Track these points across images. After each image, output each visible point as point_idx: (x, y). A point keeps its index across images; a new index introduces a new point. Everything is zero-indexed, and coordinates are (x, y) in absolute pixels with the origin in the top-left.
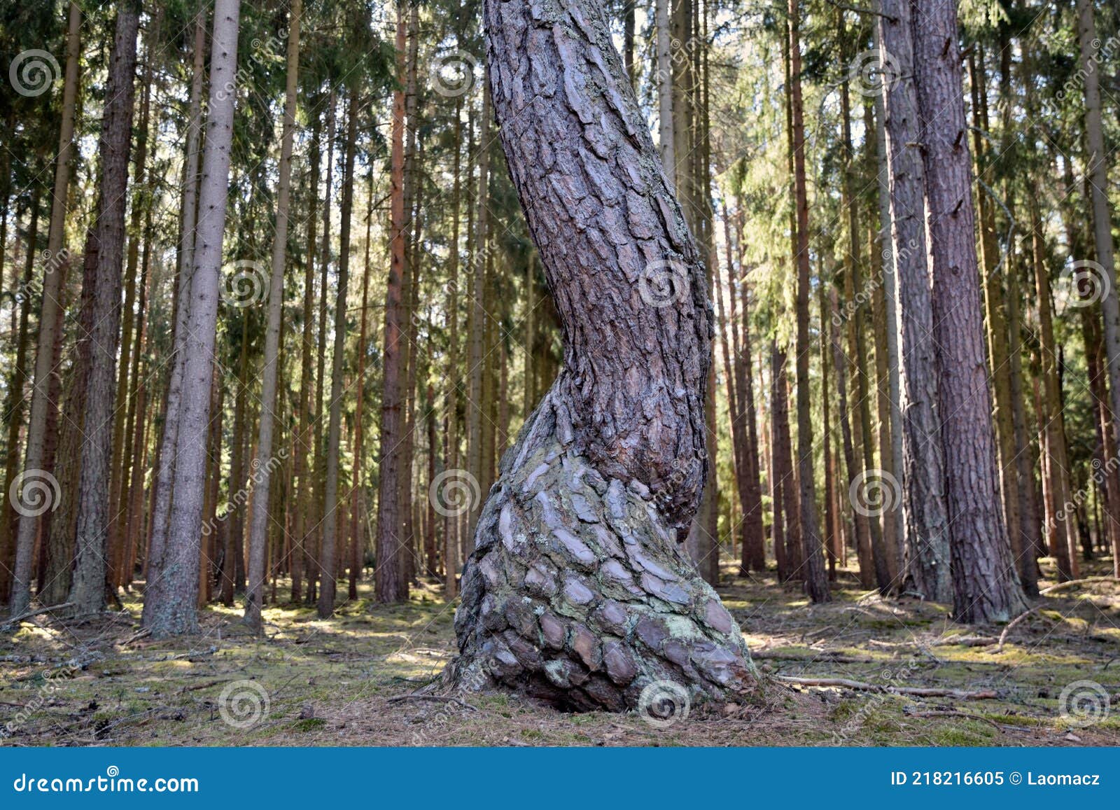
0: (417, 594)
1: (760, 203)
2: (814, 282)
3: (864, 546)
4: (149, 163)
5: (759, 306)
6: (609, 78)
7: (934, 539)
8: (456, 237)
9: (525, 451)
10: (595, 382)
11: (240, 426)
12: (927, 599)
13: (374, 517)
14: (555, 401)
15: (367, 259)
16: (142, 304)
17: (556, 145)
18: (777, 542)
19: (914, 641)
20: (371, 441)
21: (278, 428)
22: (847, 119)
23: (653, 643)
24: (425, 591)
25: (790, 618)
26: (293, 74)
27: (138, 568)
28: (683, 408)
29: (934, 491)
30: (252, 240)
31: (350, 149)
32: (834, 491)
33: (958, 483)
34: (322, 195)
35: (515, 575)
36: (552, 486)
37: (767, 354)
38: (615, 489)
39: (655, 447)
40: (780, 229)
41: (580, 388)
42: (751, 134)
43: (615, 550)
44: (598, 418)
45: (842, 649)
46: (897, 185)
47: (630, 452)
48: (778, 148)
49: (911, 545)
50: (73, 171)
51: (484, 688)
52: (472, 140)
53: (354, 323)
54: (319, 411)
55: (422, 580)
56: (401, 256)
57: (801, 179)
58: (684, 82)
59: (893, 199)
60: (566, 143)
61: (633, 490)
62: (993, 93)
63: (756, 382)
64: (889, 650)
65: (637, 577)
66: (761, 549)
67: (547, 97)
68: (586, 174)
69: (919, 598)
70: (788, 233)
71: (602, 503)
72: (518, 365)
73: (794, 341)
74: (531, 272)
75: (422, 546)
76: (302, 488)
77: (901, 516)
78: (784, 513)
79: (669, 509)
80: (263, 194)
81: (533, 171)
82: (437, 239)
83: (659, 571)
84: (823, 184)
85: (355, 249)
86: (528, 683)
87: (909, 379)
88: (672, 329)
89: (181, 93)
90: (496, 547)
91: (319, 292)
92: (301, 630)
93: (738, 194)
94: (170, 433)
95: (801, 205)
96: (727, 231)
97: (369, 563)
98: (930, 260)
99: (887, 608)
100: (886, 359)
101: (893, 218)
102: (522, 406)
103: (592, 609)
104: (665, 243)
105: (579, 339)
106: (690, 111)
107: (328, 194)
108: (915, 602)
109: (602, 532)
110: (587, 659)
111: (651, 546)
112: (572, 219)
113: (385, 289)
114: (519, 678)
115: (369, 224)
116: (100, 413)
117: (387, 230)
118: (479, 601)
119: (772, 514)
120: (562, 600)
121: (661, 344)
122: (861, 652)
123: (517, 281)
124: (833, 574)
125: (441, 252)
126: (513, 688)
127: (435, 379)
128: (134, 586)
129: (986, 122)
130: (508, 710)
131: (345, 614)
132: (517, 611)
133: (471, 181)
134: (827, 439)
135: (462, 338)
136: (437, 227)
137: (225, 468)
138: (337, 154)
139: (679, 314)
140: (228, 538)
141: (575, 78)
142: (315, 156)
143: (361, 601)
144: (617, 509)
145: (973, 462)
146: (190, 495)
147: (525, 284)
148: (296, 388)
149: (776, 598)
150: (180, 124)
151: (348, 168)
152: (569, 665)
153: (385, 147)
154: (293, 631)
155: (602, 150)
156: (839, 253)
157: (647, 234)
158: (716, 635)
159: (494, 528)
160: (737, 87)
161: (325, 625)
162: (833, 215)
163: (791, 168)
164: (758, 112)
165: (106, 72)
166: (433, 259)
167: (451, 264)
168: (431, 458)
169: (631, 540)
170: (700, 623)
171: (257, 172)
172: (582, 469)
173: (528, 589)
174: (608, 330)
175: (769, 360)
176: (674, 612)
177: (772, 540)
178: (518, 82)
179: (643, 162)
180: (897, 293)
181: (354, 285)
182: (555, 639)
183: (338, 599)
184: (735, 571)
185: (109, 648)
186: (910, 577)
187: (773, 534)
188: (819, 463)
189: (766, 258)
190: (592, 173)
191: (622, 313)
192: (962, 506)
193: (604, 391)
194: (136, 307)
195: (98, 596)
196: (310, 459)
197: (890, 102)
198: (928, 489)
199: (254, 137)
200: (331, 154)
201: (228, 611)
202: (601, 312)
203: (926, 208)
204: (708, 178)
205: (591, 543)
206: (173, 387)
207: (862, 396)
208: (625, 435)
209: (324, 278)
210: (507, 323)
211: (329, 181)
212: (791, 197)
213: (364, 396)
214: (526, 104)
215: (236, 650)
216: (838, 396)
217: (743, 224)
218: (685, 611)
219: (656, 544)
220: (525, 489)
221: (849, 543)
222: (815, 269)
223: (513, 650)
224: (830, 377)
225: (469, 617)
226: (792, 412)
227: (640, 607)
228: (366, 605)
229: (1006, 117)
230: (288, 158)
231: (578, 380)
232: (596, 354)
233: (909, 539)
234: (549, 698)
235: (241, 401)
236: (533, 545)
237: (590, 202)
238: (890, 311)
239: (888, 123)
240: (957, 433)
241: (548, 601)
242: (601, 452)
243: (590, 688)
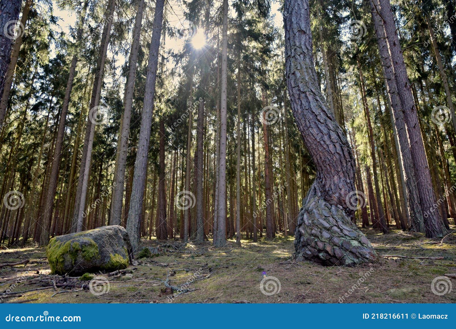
0: (277, 235)
1: (359, 129)
2: (376, 148)
3: (396, 218)
4: (207, 135)
5: (361, 156)
6: (322, 103)
7: (417, 215)
8: (281, 145)
9: (308, 199)
10: (326, 180)
11: (231, 196)
12: (417, 232)
13: (265, 216)
14: (315, 186)
15: (259, 152)
16: (207, 168)
17: (310, 121)
18: (372, 218)
19: (416, 243)
20: (263, 197)
21: (241, 195)
22: (380, 105)
23: (347, 248)
24: (279, 235)
25: (379, 238)
26: (239, 111)
27: (210, 230)
28: (349, 185)
29: (416, 202)
30: (231, 150)
31: (253, 126)
32: (387, 203)
33: (424, 199)
34: (247, 138)
35: (309, 231)
36: (317, 208)
37: (364, 168)
38: (333, 208)
39: (343, 196)
40: (365, 135)
41: (322, 182)
42: (354, 112)
43: (335, 223)
44: (327, 189)
45: (395, 246)
46: (397, 121)
47: (336, 197)
48: (362, 115)
49: (411, 217)
50: (191, 138)
51: (303, 260)
52: (283, 121)
53: (257, 168)
54: (250, 191)
55: (278, 232)
56: (267, 151)
57: (370, 122)
58: (336, 101)
59: (396, 124)
60: (313, 120)
61: (338, 207)
62: (419, 95)
63: (362, 176)
64: (409, 246)
65: (341, 230)
66: (368, 220)
67: (307, 110)
68: (319, 128)
69: (415, 231)
70: (367, 136)
71: (330, 211)
72: (299, 176)
73: (372, 164)
74: (300, 152)
75: (277, 223)
76: (247, 210)
77: (407, 209)
78: (373, 210)
79: (348, 212)
80: (233, 139)
81: (305, 128)
82: (276, 146)
83: (348, 229)
84: (375, 123)
85: (256, 150)
86: (314, 259)
87: (406, 172)
88: (345, 165)
89: (213, 118)
90: (303, 224)
91: (248, 161)
92: (250, 245)
93: (353, 127)
94: (216, 198)
95: (370, 129)
96: (350, 137)
97: (264, 228)
98: (409, 140)
99: (406, 235)
100: (398, 167)
101: (396, 130)
102: (300, 186)
103: (330, 239)
104: (340, 143)
105: (320, 169)
106: (338, 108)
107: (249, 138)
108: (414, 232)
109: (331, 219)
110: (330, 252)
111: (345, 222)
112: (316, 139)
113: (264, 159)
114: (312, 258)
115: (259, 144)
116: (200, 194)
117: (263, 145)
118: (300, 238)
119: (370, 210)
120: (322, 237)
121: (342, 169)
122: (400, 247)
123: (297, 155)
124: (388, 226)
125: (277, 149)
126: (310, 260)
127: (278, 181)
128: (210, 235)
129: (418, 102)
130: (310, 266)
131: (260, 241)
132: (310, 240)
133: (283, 131)
134: (383, 189)
135: (284, 170)
136: (276, 143)
137: (228, 206)
138: (250, 128)
139: (346, 161)
140: (230, 223)
141: (313, 104)
142: (245, 129)
143: (263, 238)
144: (334, 213)
145: (427, 193)
146: (222, 213)
147: (299, 155)
148: (244, 185)
149: (373, 233)
150: (214, 125)
151: (253, 131)
152: (325, 254)
153: (261, 125)
154: (248, 246)
155: (322, 121)
156: (382, 140)
157: (336, 141)
158: (364, 245)
159: (302, 219)
160: (349, 100)
161: (255, 244)
162: (379, 130)
163: (366, 119)
164: (355, 106)
165: (197, 115)
166: (275, 151)
167: (280, 152)
168: (278, 201)
169: (339, 220)
170: (360, 242)
171: (231, 134)
172: (324, 203)
173: (313, 235)
174: (328, 166)
175: (365, 170)
176: (353, 239)
177: (370, 217)
178: (299, 107)
179: (333, 123)
180: (400, 149)
181: (256, 159)
182: (321, 247)
183: (258, 237)
184: (361, 226)
185: (207, 250)
186: (412, 226)
187: (370, 216)
188: (382, 196)
189: (362, 143)
190: (320, 127)
191: (331, 162)
192: (426, 205)
193: (328, 182)
194: (206, 168)
195: (202, 237)
196: (249, 202)
197: (392, 100)
198: (415, 201)
199: (231, 126)
200: (248, 128)
201: (232, 241)
202: (326, 162)
203: (406, 126)
204: (344, 124)
205: (328, 222)
206: (216, 187)
207: (392, 178)
208: (335, 193)
209: (249, 158)
210: (295, 165)
211: (249, 134)
212: (367, 126)
213: (261, 186)
214: (301, 112)
215: (236, 250)
216: (385, 178)
217: (355, 135)
218: (355, 239)
219: (346, 222)
220: (310, 209)
221: (392, 217)
222: (375, 145)
223: (310, 250)
224: (382, 173)
225: (298, 242)
226: (373, 183)
227: (343, 238)
228: (265, 239)
229: (424, 101)
230: (239, 130)
231: (321, 180)
232: (326, 173)
233: (411, 215)
234: (320, 263)
235: (231, 189)
236: (313, 223)
237: (320, 134)
238: (398, 154)
239: (392, 105)
240: (422, 186)
241: (318, 237)
242: (329, 198)
243: (331, 260)
